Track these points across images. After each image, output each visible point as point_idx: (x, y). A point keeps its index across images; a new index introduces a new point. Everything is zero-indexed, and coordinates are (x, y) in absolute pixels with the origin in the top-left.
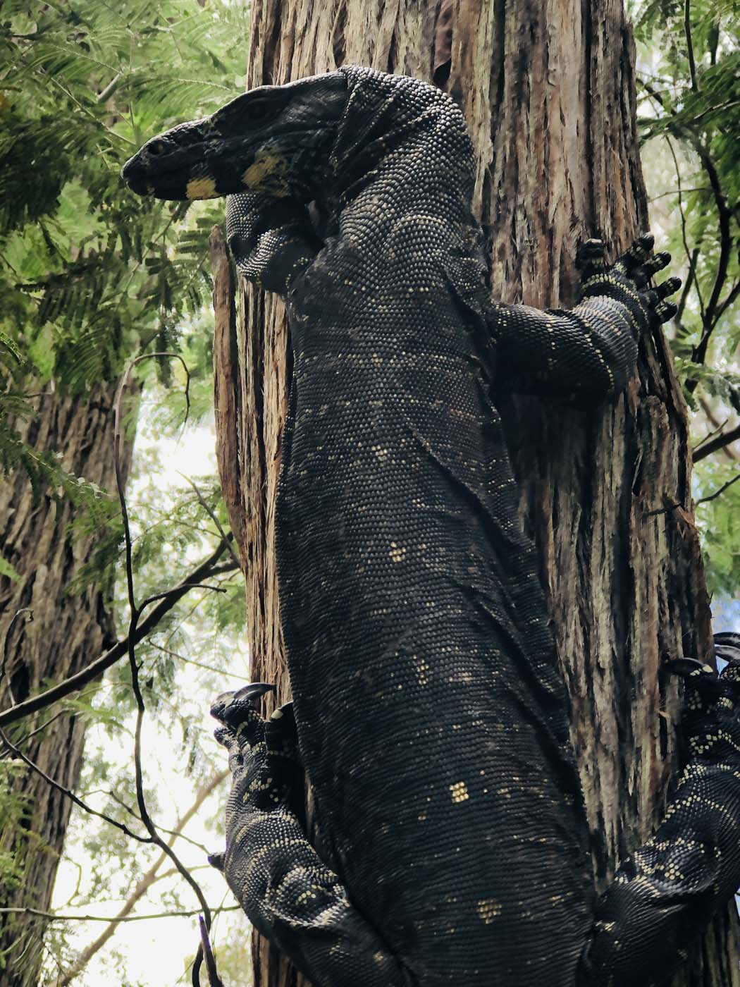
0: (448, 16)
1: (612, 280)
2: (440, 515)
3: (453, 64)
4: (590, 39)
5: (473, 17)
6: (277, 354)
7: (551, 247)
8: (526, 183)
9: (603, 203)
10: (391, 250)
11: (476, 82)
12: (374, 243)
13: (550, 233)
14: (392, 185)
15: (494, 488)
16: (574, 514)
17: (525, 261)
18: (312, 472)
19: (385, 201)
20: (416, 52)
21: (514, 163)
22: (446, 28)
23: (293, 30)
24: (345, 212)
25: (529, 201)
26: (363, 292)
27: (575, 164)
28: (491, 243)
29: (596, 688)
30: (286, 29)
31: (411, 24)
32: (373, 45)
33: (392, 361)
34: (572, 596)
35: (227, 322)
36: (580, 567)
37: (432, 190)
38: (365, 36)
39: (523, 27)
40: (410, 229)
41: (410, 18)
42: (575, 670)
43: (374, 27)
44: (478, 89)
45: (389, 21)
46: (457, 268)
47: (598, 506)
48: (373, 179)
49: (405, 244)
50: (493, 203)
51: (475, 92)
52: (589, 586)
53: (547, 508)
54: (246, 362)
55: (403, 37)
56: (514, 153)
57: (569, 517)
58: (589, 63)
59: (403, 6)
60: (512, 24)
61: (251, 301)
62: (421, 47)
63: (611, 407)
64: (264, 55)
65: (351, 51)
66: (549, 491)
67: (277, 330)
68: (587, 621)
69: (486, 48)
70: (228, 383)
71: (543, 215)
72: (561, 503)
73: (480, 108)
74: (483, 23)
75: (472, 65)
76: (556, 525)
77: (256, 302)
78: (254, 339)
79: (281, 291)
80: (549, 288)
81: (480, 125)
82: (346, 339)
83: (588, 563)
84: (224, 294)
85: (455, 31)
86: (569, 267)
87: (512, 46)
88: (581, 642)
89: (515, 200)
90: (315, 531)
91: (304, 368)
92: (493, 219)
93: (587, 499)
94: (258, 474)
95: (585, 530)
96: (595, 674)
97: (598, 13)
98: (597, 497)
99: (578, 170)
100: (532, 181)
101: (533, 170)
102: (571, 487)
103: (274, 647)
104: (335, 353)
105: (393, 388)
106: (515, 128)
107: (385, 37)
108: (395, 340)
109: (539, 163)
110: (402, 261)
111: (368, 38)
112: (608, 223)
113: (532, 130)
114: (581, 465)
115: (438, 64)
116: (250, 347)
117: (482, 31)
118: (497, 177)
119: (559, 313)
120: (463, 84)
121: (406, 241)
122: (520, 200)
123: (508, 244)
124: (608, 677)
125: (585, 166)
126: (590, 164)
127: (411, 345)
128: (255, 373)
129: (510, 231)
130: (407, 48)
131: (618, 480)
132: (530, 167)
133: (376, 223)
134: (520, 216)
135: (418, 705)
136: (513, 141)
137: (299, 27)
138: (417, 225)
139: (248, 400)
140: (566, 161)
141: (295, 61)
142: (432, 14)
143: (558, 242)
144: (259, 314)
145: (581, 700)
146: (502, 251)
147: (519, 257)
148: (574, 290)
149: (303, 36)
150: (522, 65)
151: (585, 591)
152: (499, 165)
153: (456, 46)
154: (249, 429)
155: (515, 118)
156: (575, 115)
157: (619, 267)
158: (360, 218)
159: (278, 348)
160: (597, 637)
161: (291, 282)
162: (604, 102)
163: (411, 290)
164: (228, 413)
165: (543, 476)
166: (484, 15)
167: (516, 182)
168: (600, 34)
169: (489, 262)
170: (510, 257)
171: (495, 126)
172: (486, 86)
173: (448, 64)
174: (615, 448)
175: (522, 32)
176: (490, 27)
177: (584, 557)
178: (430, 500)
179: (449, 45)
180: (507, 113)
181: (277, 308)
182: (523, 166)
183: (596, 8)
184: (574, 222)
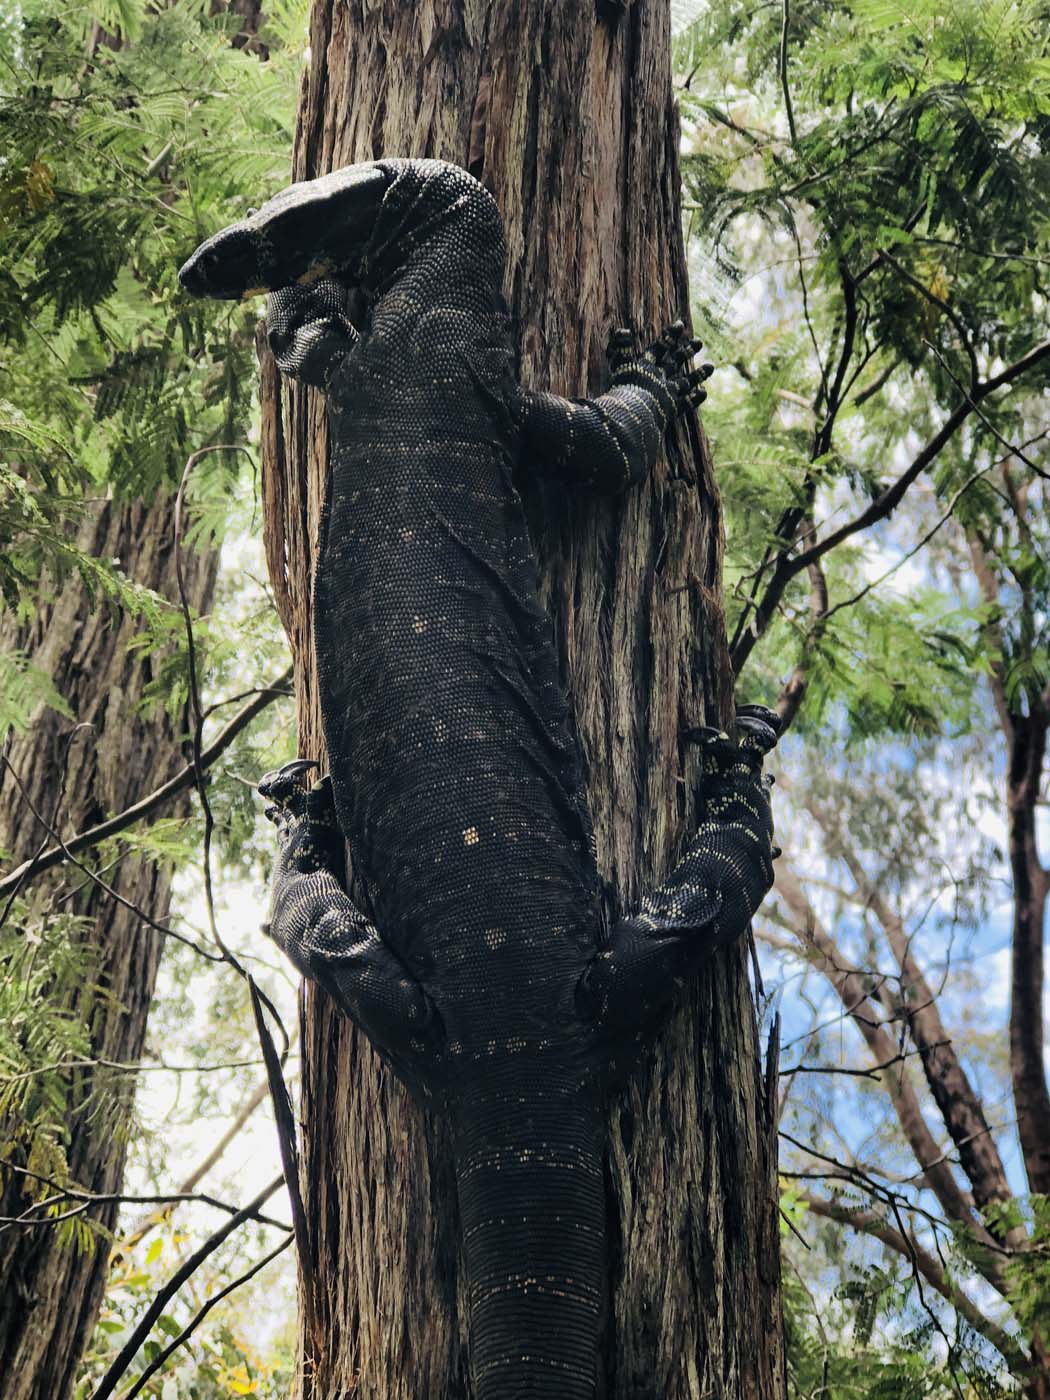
0: (482, 110)
1: (640, 369)
2: (459, 590)
3: (486, 160)
4: (629, 127)
5: (506, 113)
6: (319, 445)
7: (581, 337)
8: (556, 275)
9: (636, 291)
11: (509, 178)
13: (580, 324)
14: (418, 281)
15: (514, 563)
16: (597, 594)
17: (554, 352)
18: (346, 553)
19: (412, 297)
20: (452, 147)
21: (544, 257)
22: (480, 123)
23: (334, 124)
24: (377, 308)
25: (558, 292)
27: (610, 255)
28: (521, 335)
29: (615, 755)
30: (328, 121)
31: (447, 119)
32: (410, 140)
34: (593, 671)
35: (273, 415)
36: (602, 643)
37: (458, 284)
38: (403, 131)
39: (555, 120)
40: (434, 322)
41: (446, 112)
42: (595, 739)
43: (411, 121)
44: (510, 185)
45: (425, 116)
46: (481, 360)
47: (621, 585)
48: (402, 274)
50: (524, 295)
51: (507, 187)
52: (611, 661)
53: (569, 587)
54: (291, 454)
55: (439, 131)
56: (545, 246)
57: (592, 596)
58: (628, 149)
59: (439, 101)
60: (545, 117)
61: (295, 395)
62: (457, 142)
63: (636, 488)
64: (308, 146)
65: (390, 145)
66: (572, 572)
67: (317, 424)
68: (608, 694)
69: (518, 142)
70: (274, 475)
71: (572, 308)
72: (585, 582)
73: (512, 204)
74: (515, 117)
75: (504, 161)
76: (578, 602)
77: (300, 396)
78: (299, 432)
79: (321, 384)
80: (576, 377)
81: (511, 220)
82: (375, 429)
83: (610, 638)
84: (270, 388)
85: (488, 126)
86: (598, 357)
87: (544, 140)
88: (601, 713)
89: (545, 293)
90: (348, 608)
91: (339, 457)
92: (522, 313)
93: (611, 578)
94: (303, 563)
95: (608, 608)
96: (615, 743)
97: (637, 101)
98: (620, 577)
99: (613, 260)
100: (561, 274)
101: (563, 263)
102: (595, 567)
103: (318, 725)
104: (366, 443)
105: (418, 475)
106: (547, 222)
107: (422, 132)
109: (569, 256)
111: (407, 132)
112: (641, 311)
113: (563, 223)
114: (606, 546)
115: (473, 158)
116: (295, 440)
117: (515, 125)
118: (528, 270)
119: (582, 402)
120: (495, 179)
122: (550, 293)
123: (537, 336)
124: (627, 746)
125: (620, 255)
126: (625, 253)
127: (434, 433)
128: (300, 465)
129: (539, 323)
130: (443, 143)
131: (642, 560)
132: (560, 259)
134: (549, 309)
135: (435, 761)
136: (544, 236)
137: (340, 121)
139: (293, 492)
140: (600, 251)
141: (335, 156)
142: (469, 108)
143: (587, 333)
144: (303, 407)
145: (599, 765)
146: (531, 343)
147: (547, 349)
148: (602, 379)
149: (343, 129)
150: (554, 159)
151: (606, 664)
152: (530, 259)
153: (489, 141)
154: (295, 520)
155: (547, 210)
156: (611, 206)
157: (648, 356)
159: (318, 441)
160: (618, 708)
161: (329, 375)
162: (641, 190)
164: (275, 504)
165: (566, 556)
166: (517, 110)
167: (546, 277)
168: (639, 121)
169: (519, 354)
170: (538, 351)
171: (527, 219)
172: (519, 181)
173: (481, 160)
174: (640, 531)
175: (554, 126)
176: (523, 121)
177: (606, 634)
178: (451, 576)
179: (482, 140)
180: (539, 206)
181: (318, 401)
182: (554, 259)
183: (635, 95)
184: (607, 311)
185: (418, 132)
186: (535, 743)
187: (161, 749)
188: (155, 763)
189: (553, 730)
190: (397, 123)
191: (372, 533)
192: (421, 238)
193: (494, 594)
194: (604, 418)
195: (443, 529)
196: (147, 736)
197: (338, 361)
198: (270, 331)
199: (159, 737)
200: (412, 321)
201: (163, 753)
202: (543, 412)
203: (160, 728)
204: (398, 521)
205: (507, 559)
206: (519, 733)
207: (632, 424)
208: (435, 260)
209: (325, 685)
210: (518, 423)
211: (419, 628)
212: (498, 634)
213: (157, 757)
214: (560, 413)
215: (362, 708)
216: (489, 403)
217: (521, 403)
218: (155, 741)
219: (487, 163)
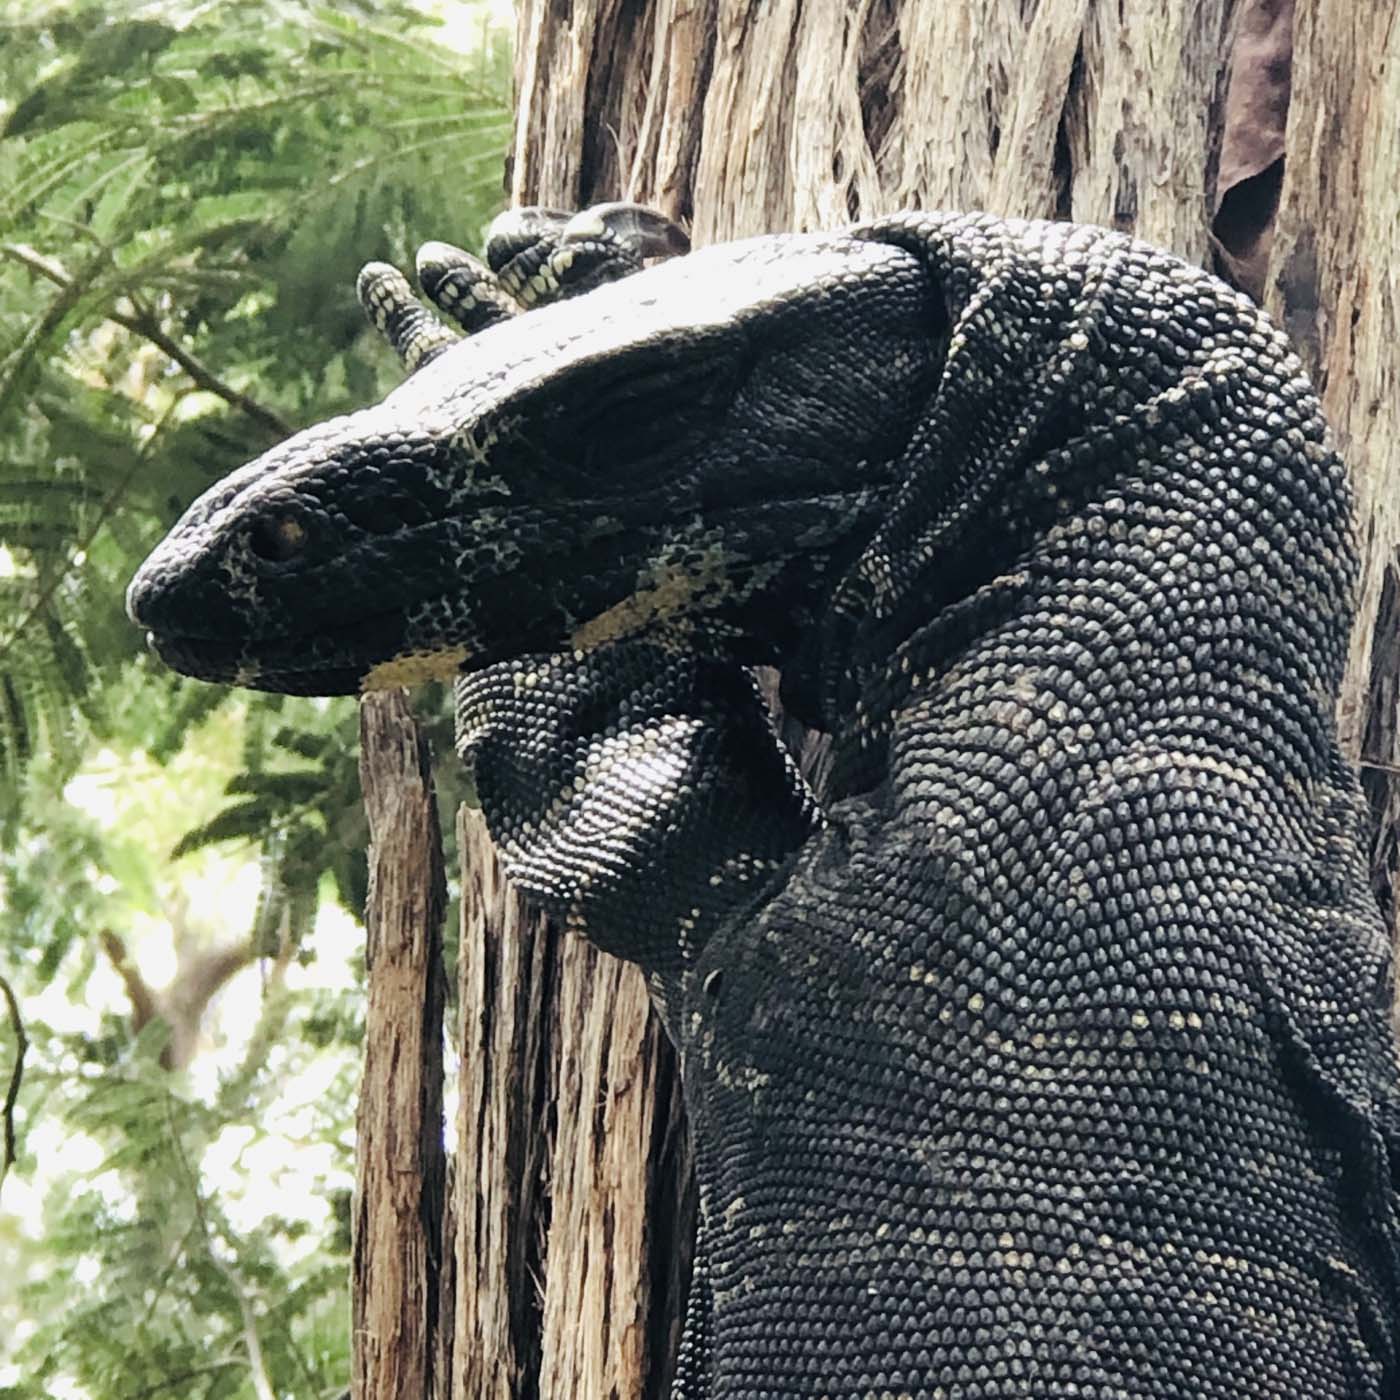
3: (1288, 183)
5: (1369, 27)
10: (1076, 874)
11: (1370, 254)
12: (1017, 843)
19: (1061, 694)
22: (1268, 47)
26: (973, 1017)
32: (1003, 84)
33: (1063, 1266)
35: (415, 1015)
38: (978, 45)
40: (1141, 801)
43: (1007, 18)
44: (1374, 279)
48: (1011, 605)
49: (1125, 857)
51: (1362, 287)
61: (509, 951)
65: (926, 94)
67: (615, 1079)
70: (403, 1235)
75: (1356, 192)
77: (526, 959)
78: (515, 1091)
84: (408, 914)
85: (1303, 67)
107: (1048, 58)
108: (1077, 1193)
115: (1234, 172)
116: (498, 1118)
120: (1324, 258)
121: (1129, 845)
128: (511, 1213)
130: (1127, 107)
133: (1026, 772)
138: (1169, 792)
141: (715, 106)
144: (535, 1006)
149: (749, 18)
153: (1305, 121)
159: (615, 1145)
164: (401, 1343)
173: (1272, 175)
179: (1273, 112)
181: (619, 999)
185: (1033, 52)
190: (955, 17)
219: (1294, 198)
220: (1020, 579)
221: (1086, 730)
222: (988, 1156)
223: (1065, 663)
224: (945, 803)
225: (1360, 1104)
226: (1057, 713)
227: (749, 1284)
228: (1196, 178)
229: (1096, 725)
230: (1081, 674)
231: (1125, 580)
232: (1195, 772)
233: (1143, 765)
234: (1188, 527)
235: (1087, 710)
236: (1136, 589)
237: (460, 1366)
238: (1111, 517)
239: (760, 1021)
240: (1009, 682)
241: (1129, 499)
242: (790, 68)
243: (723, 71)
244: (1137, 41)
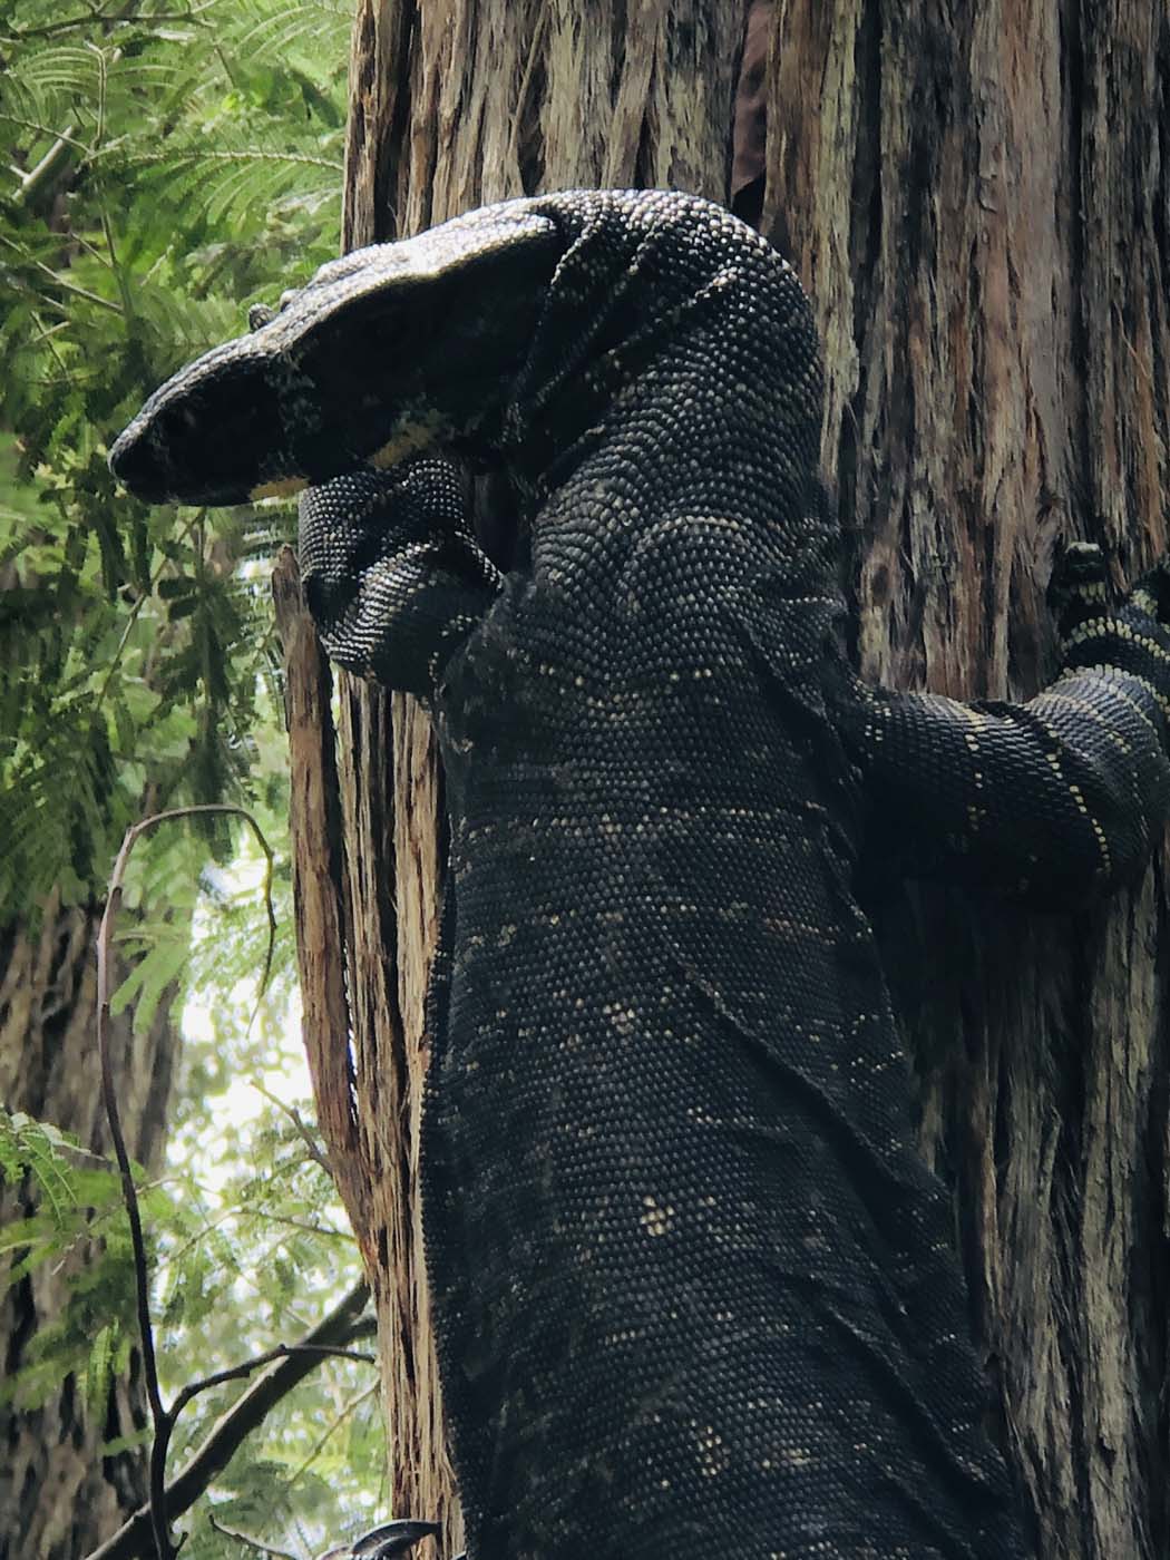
0: (757, 76)
1: (1124, 630)
2: (742, 1137)
3: (768, 184)
4: (1079, 96)
5: (809, 82)
6: (419, 823)
7: (989, 565)
8: (932, 430)
9: (1109, 458)
10: (631, 596)
11: (820, 220)
12: (597, 582)
13: (985, 535)
14: (631, 457)
15: (862, 1073)
16: (1046, 1132)
17: (931, 601)
18: (489, 1061)
19: (619, 492)
20: (693, 157)
21: (903, 389)
22: (755, 103)
23: (434, 114)
24: (543, 516)
25: (938, 469)
26: (578, 689)
27: (1048, 377)
28: (859, 566)
29: (1096, 1490)
30: (420, 110)
31: (680, 99)
32: (602, 146)
33: (640, 828)
34: (1042, 1303)
35: (317, 756)
36: (1060, 1243)
37: (721, 460)
38: (585, 125)
39: (918, 91)
40: (668, 546)
41: (678, 83)
42: (1051, 1456)
43: (603, 105)
44: (824, 236)
45: (633, 93)
46: (773, 624)
47: (1098, 1110)
48: (597, 443)
49: (659, 581)
50: (862, 478)
51: (817, 240)
52: (1080, 1281)
53: (981, 1115)
54: (357, 843)
55: (665, 124)
56: (904, 366)
57: (1034, 1137)
58: (1078, 146)
59: (663, 59)
60: (895, 86)
61: (365, 709)
62: (704, 148)
63: (1124, 896)
64: (377, 165)
65: (557, 160)
66: (988, 1086)
67: (415, 774)
68: (1076, 1354)
69: (838, 143)
70: (322, 889)
71: (969, 500)
72: (1017, 1109)
73: (829, 280)
74: (831, 90)
75: (809, 183)
76: (1002, 1156)
77: (374, 713)
78: (374, 791)
79: (422, 689)
80: (984, 653)
81: (828, 313)
82: (549, 787)
83: (1076, 1224)
84: (308, 697)
85: (773, 111)
86: (1030, 606)
87: (895, 136)
88: (1063, 1398)
89: (909, 468)
91: (467, 852)
92: (860, 516)
93: (1073, 1097)
94: (392, 1081)
95: (1070, 1163)
96: (1095, 1463)
97: (1096, 37)
98: (1094, 1093)
99: (1057, 390)
100: (943, 428)
101: (946, 402)
102: (1040, 1073)
103: (435, 1442)
104: (526, 819)
105: (644, 885)
106: (907, 314)
107: (626, 127)
108: (645, 783)
109: (958, 386)
110: (654, 616)
111: (593, 129)
112: (1121, 501)
113: (941, 315)
114: (1062, 1025)
115: (740, 182)
116: (366, 810)
117: (830, 106)
118: (870, 422)
119: (999, 710)
120: (791, 226)
121: (662, 574)
122: (919, 469)
123: (894, 568)
124: (1121, 1469)
125: (1069, 376)
126: (1082, 373)
127: (677, 793)
128: (377, 865)
129: (897, 538)
130: (674, 151)
131: (1142, 1055)
132: (939, 396)
133: (600, 539)
134: (919, 505)
136: (902, 344)
137: (447, 111)
138: (685, 539)
139: (365, 924)
140: (1025, 372)
141: (439, 184)
142: (728, 71)
143: (1004, 555)
144: (382, 737)
145: (1060, 1514)
146: (880, 584)
147: (917, 593)
148: (1042, 655)
149: (455, 128)
150: (919, 176)
151: (1070, 1288)
152: (873, 395)
153: (776, 143)
154: (370, 986)
155: (906, 289)
156: (1046, 270)
157: (1141, 599)
158: (570, 532)
159: (418, 813)
160: (1099, 1386)
161: (439, 669)
162: (1110, 234)
163: (675, 677)
164: (326, 953)
165: (973, 1053)
166: (832, 71)
167: (909, 436)
168: (1101, 84)
169: (855, 606)
170: (897, 595)
171: (862, 311)
172: (842, 227)
173: (759, 185)
174: (1136, 989)
175: (915, 103)
176: (847, 97)
177: (1068, 1222)
178: (722, 1107)
179: (758, 141)
180: (888, 279)
181: (416, 725)
182: (925, 395)
183: (1091, 26)
184: (1046, 503)
185: (617, 127)
186: (917, 1468)
187: (55, 1467)
188: (44, 1502)
189: (958, 1441)
190: (571, 110)
191: (547, 1017)
192: (637, 361)
193: (819, 1143)
194: (1050, 745)
195: (704, 1003)
196: (24, 1438)
197: (459, 638)
198: (305, 574)
199: (52, 1440)
200: (620, 548)
201: (62, 1477)
202: (912, 734)
203: (54, 1419)
204: (603, 989)
205: (844, 1065)
206: (884, 1449)
207: (1110, 753)
208: (667, 409)
209: (452, 1355)
210: (862, 762)
211: (656, 1224)
212: (830, 1233)
213: (48, 1486)
214: (953, 735)
215: (534, 1405)
216: (797, 721)
217: (865, 716)
218: (44, 1450)
219: (772, 192)
220: (600, 429)
221: (635, 511)
222: (592, 770)
223: (621, 473)
224: (552, 566)
225: (820, 711)
226: (617, 503)
227: (469, 866)
228: (720, 188)
229: (640, 507)
230: (631, 479)
231: (656, 418)
232: (702, 525)
233: (667, 525)
234: (694, 381)
235: (635, 499)
236: (663, 423)
237: (359, 960)
238: (650, 383)
239: (467, 709)
240: (591, 489)
241: (660, 371)
242: (479, 157)
243: (442, 163)
244: (679, 110)
